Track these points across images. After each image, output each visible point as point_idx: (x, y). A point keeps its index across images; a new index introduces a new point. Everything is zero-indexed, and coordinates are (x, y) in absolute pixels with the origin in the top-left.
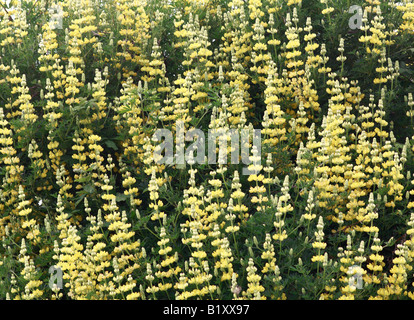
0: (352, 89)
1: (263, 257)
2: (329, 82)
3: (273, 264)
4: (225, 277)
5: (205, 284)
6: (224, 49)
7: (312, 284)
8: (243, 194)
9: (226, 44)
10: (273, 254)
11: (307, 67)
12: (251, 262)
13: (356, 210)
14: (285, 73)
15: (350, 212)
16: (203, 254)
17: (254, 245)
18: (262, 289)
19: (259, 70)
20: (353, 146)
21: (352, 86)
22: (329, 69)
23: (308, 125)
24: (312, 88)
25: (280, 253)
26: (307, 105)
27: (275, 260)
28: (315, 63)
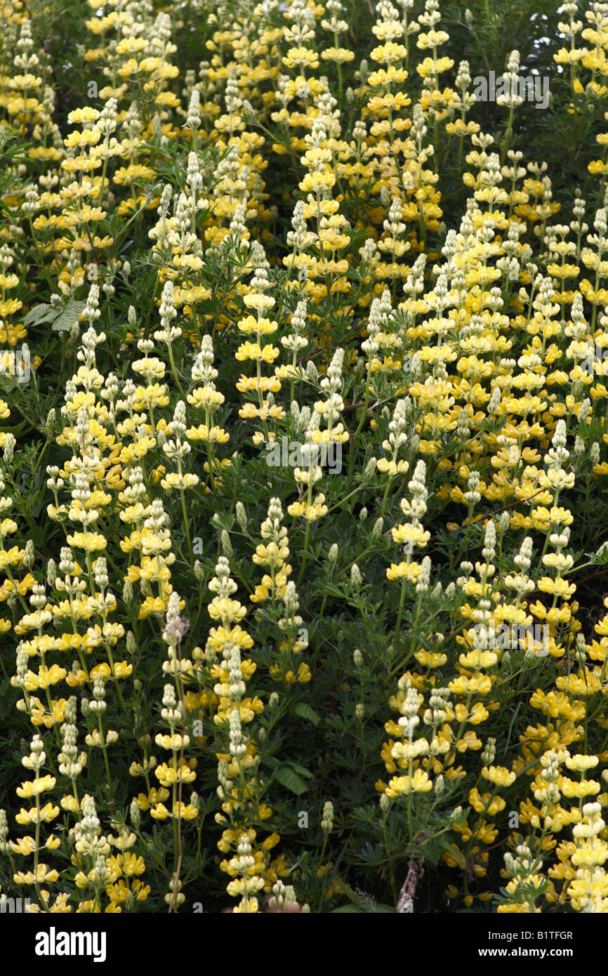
0: (529, 183)
1: (256, 559)
2: (472, 157)
3: (281, 578)
4: (151, 605)
5: (95, 620)
6: (211, 72)
7: (383, 639)
8: (220, 398)
9: (216, 60)
10: (286, 552)
11: (419, 114)
12: (223, 565)
13: (515, 473)
14: (359, 129)
15: (500, 478)
16: (96, 541)
17: (237, 527)
18: (247, 640)
19: (295, 119)
20: (519, 321)
21: (530, 175)
22: (474, 126)
23: (408, 259)
24: (425, 166)
25: (304, 553)
26: (411, 211)
27: (288, 569)
28: (440, 107)
